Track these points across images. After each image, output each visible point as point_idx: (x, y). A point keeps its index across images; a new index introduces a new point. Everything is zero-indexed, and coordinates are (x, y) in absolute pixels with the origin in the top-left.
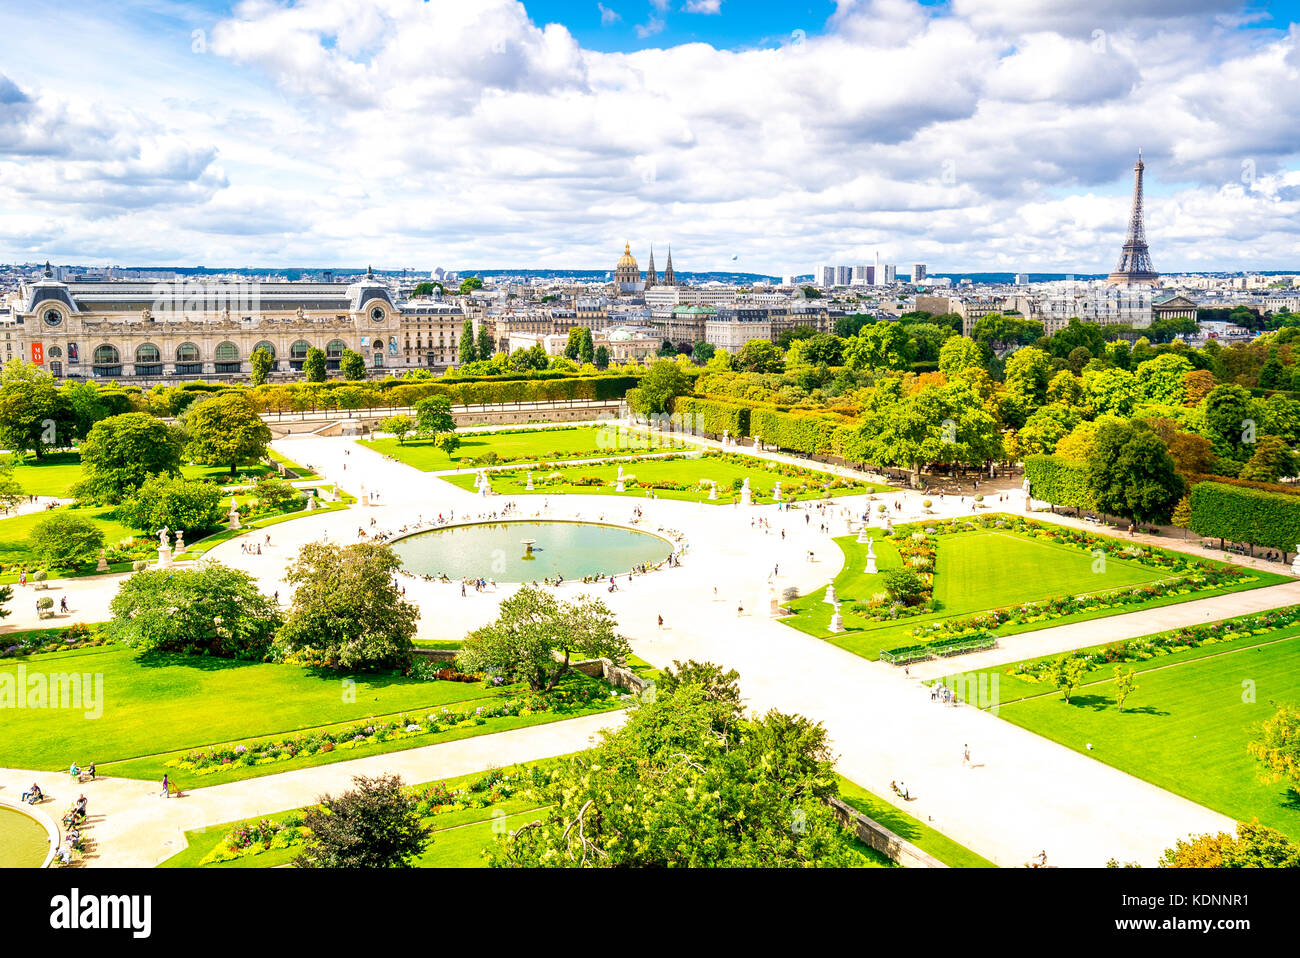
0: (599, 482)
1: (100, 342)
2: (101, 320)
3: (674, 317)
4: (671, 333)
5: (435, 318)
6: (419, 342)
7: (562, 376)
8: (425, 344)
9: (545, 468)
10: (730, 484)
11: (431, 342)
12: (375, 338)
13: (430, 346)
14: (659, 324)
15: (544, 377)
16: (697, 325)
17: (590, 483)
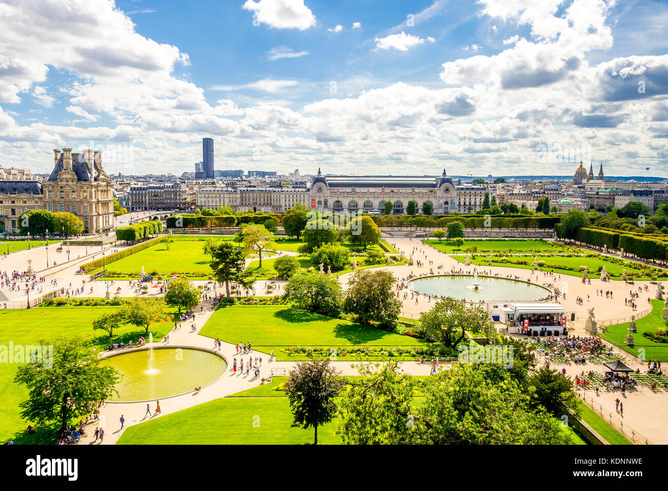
0: (525, 263)
1: (336, 199)
2: (336, 191)
3: (597, 194)
4: (595, 202)
5: (473, 192)
6: (465, 203)
7: (524, 217)
8: (467, 203)
9: (501, 256)
10: (597, 269)
11: (470, 203)
12: (445, 200)
13: (470, 205)
14: (589, 197)
15: (513, 217)
16: (610, 198)
17: (522, 263)
